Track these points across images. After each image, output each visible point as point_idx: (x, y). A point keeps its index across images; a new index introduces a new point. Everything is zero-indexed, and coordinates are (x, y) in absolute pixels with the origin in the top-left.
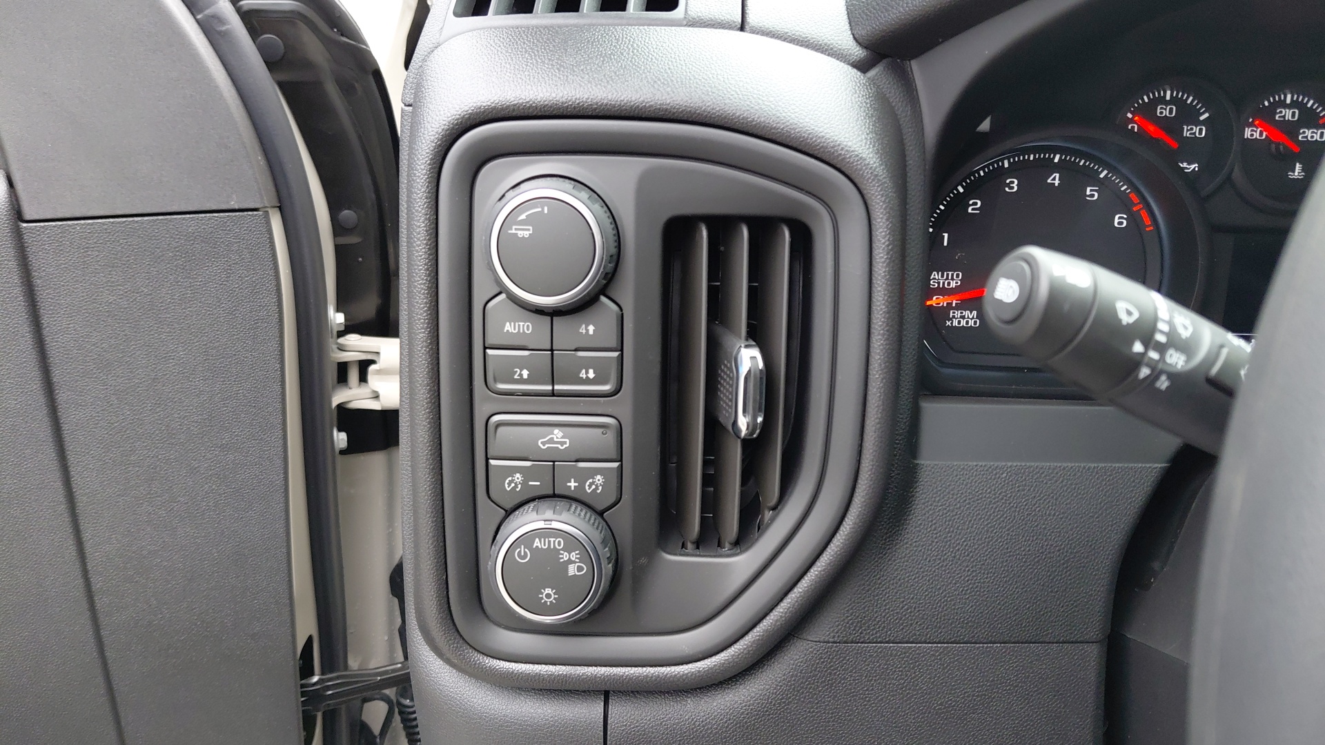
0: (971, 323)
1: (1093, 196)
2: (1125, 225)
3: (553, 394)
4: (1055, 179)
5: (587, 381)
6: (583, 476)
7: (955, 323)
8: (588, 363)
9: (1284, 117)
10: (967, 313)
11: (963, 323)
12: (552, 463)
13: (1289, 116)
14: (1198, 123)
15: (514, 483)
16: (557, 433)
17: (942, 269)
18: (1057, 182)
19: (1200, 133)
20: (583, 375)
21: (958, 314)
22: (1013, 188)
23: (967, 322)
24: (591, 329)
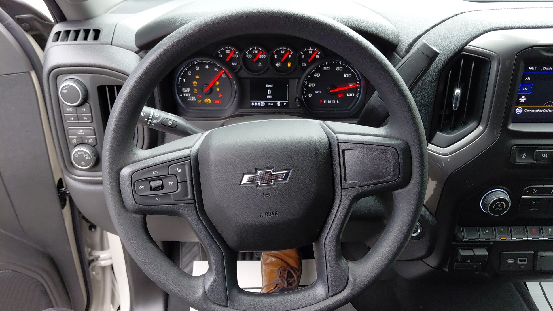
0: (194, 100)
1: (216, 70)
2: (225, 77)
3: (79, 123)
4: (207, 67)
5: (86, 120)
6: (88, 139)
7: (190, 100)
8: (85, 116)
9: (255, 52)
10: (193, 97)
11: (192, 100)
12: (81, 137)
13: (256, 52)
14: (236, 54)
15: (74, 141)
16: (81, 131)
17: (185, 87)
18: (208, 68)
19: (237, 57)
20: (84, 119)
21: (191, 98)
22: (198, 69)
23: (193, 100)
24: (84, 109)
